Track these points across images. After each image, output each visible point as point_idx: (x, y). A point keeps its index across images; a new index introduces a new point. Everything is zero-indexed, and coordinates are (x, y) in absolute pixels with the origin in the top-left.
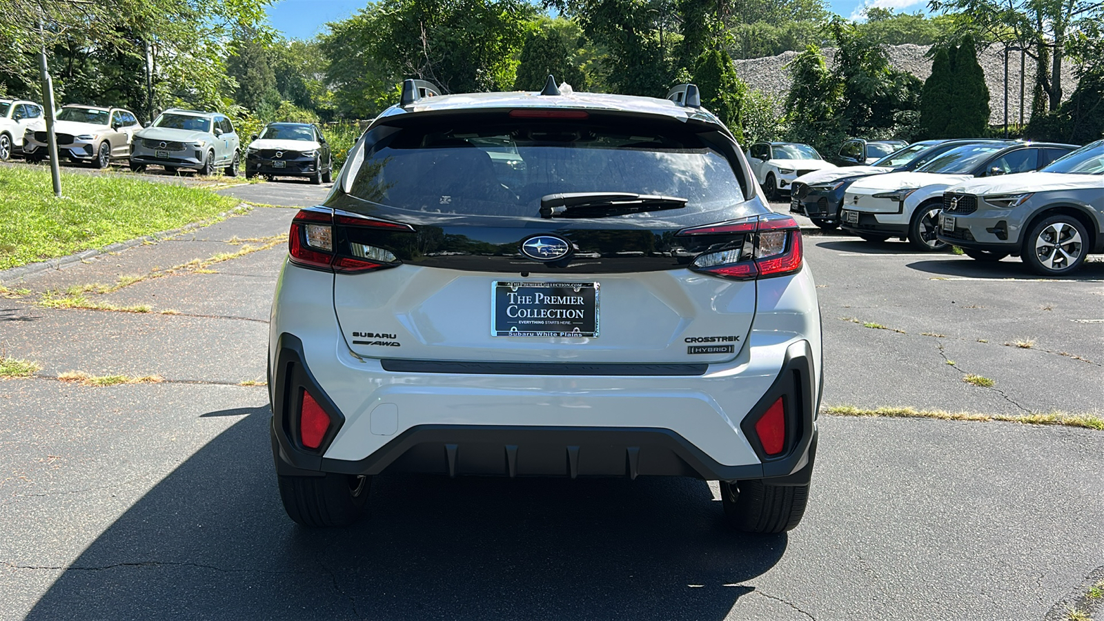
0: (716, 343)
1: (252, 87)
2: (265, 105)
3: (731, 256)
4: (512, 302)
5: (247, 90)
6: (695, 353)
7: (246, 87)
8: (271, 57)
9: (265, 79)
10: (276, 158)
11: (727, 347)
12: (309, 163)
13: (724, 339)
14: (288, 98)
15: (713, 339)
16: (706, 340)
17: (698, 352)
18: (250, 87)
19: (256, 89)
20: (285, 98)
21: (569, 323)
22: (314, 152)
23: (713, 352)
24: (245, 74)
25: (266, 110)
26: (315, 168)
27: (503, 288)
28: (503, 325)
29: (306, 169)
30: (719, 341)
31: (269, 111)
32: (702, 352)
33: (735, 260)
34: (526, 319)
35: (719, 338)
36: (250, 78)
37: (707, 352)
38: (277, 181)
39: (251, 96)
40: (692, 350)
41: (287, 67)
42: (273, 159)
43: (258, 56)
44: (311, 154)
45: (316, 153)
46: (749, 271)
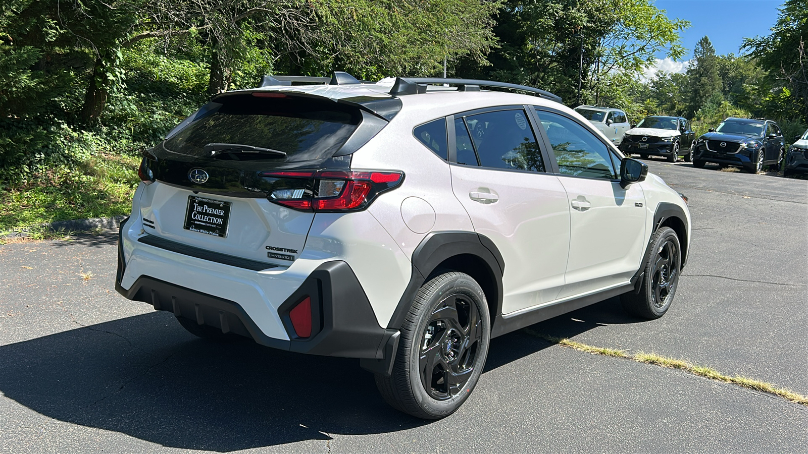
0: (283, 253)
1: (702, 91)
2: (709, 104)
3: (298, 194)
4: (195, 210)
5: (699, 93)
6: (271, 257)
7: (698, 91)
8: (730, 69)
9: (714, 85)
10: (642, 142)
11: (290, 256)
12: (667, 146)
13: (288, 250)
14: (729, 99)
15: (281, 250)
16: (277, 249)
17: (273, 257)
18: (701, 91)
19: (706, 93)
20: (726, 99)
21: (215, 226)
22: (672, 138)
23: (281, 259)
24: (699, 82)
25: (710, 108)
26: (671, 150)
27: (192, 200)
28: (190, 224)
29: (664, 151)
30: (285, 251)
31: (711, 109)
32: (275, 257)
33: (301, 197)
34: (198, 221)
35: (285, 249)
36: (702, 84)
37: (277, 258)
38: (651, 159)
39: (701, 98)
40: (270, 255)
41: (742, 76)
42: (640, 142)
43: (711, 68)
44: (670, 139)
45: (674, 139)
46: (310, 205)
